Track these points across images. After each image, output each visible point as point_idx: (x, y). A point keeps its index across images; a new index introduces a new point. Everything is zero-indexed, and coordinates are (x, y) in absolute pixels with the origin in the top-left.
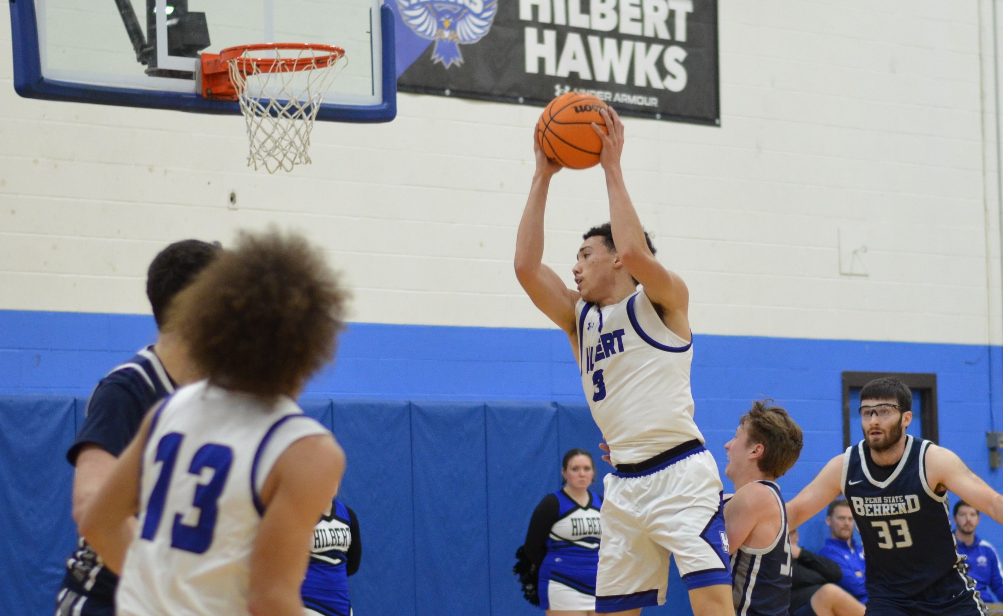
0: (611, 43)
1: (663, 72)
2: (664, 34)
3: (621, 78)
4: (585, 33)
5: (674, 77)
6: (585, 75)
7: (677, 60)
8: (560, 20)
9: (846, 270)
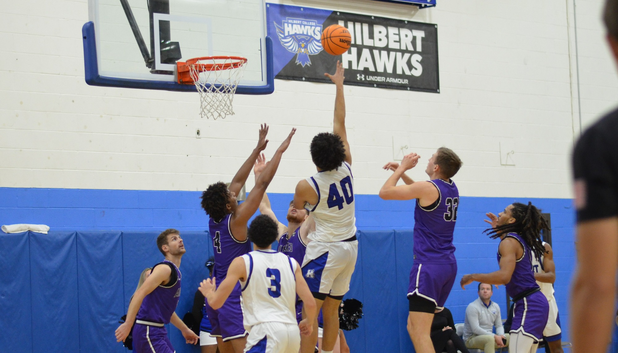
0: (384, 53)
1: (410, 67)
2: (411, 48)
3: (390, 70)
4: (371, 49)
5: (416, 69)
6: (372, 69)
7: (417, 61)
8: (359, 42)
9: (504, 162)
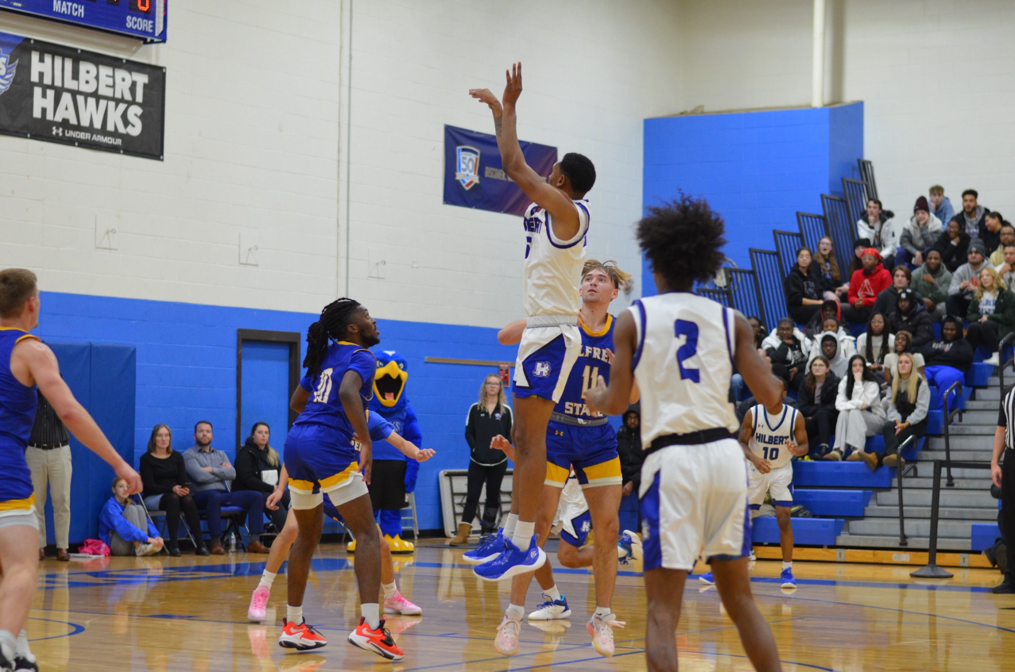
0: (92, 101)
1: (126, 123)
2: (128, 97)
3: (98, 125)
4: (74, 93)
5: (133, 126)
6: (73, 121)
7: (136, 115)
8: (58, 83)
9: (243, 261)
